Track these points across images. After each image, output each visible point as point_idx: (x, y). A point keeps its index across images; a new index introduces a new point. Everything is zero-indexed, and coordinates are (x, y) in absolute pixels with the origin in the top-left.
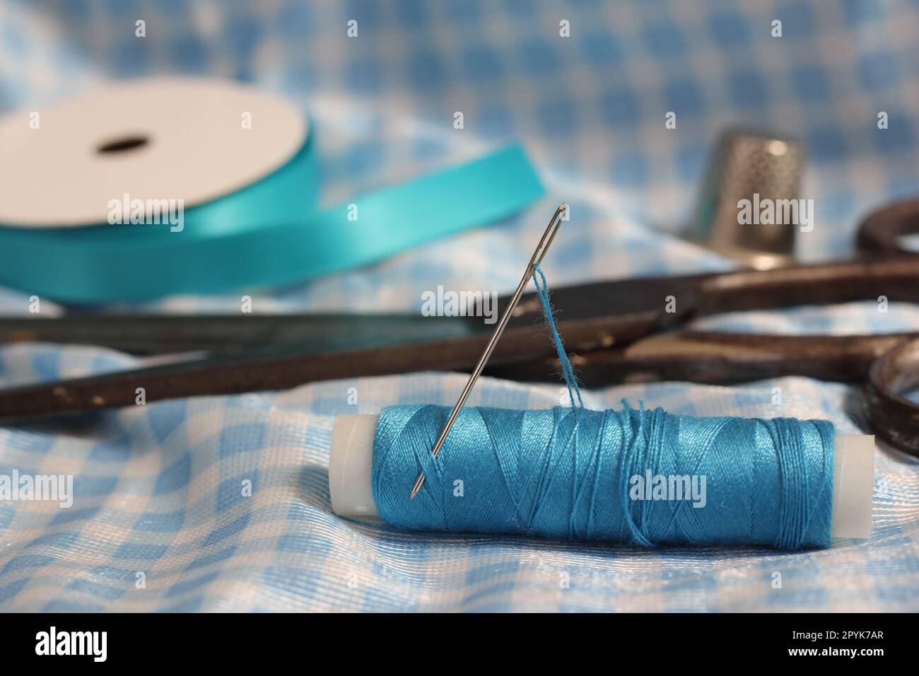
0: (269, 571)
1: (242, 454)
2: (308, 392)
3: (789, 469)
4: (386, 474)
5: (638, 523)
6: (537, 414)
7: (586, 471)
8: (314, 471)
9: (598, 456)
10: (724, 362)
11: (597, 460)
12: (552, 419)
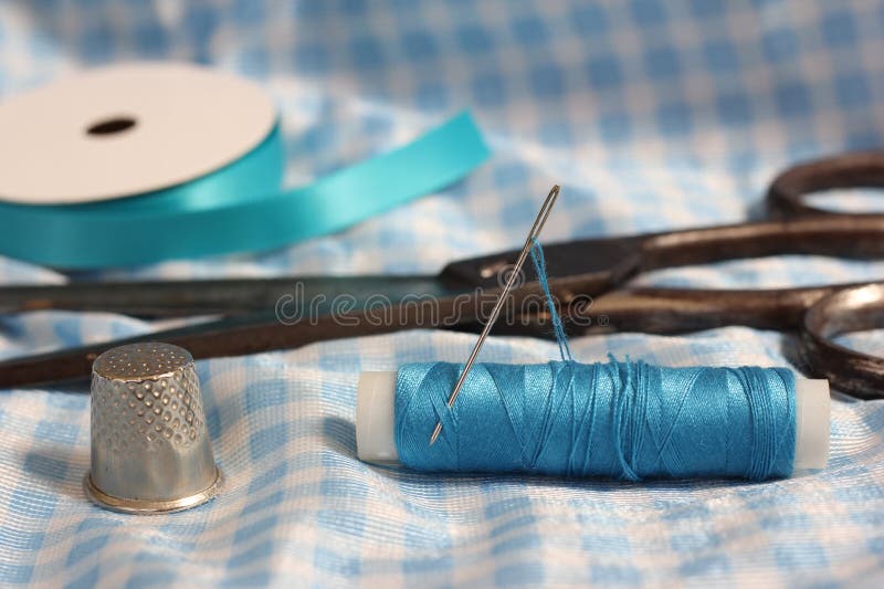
0: (319, 514)
1: (268, 409)
2: (314, 350)
3: (759, 411)
4: (408, 424)
5: (629, 462)
6: (537, 367)
7: (583, 416)
8: (335, 422)
9: (593, 404)
10: (673, 314)
11: (593, 408)
12: (550, 372)
